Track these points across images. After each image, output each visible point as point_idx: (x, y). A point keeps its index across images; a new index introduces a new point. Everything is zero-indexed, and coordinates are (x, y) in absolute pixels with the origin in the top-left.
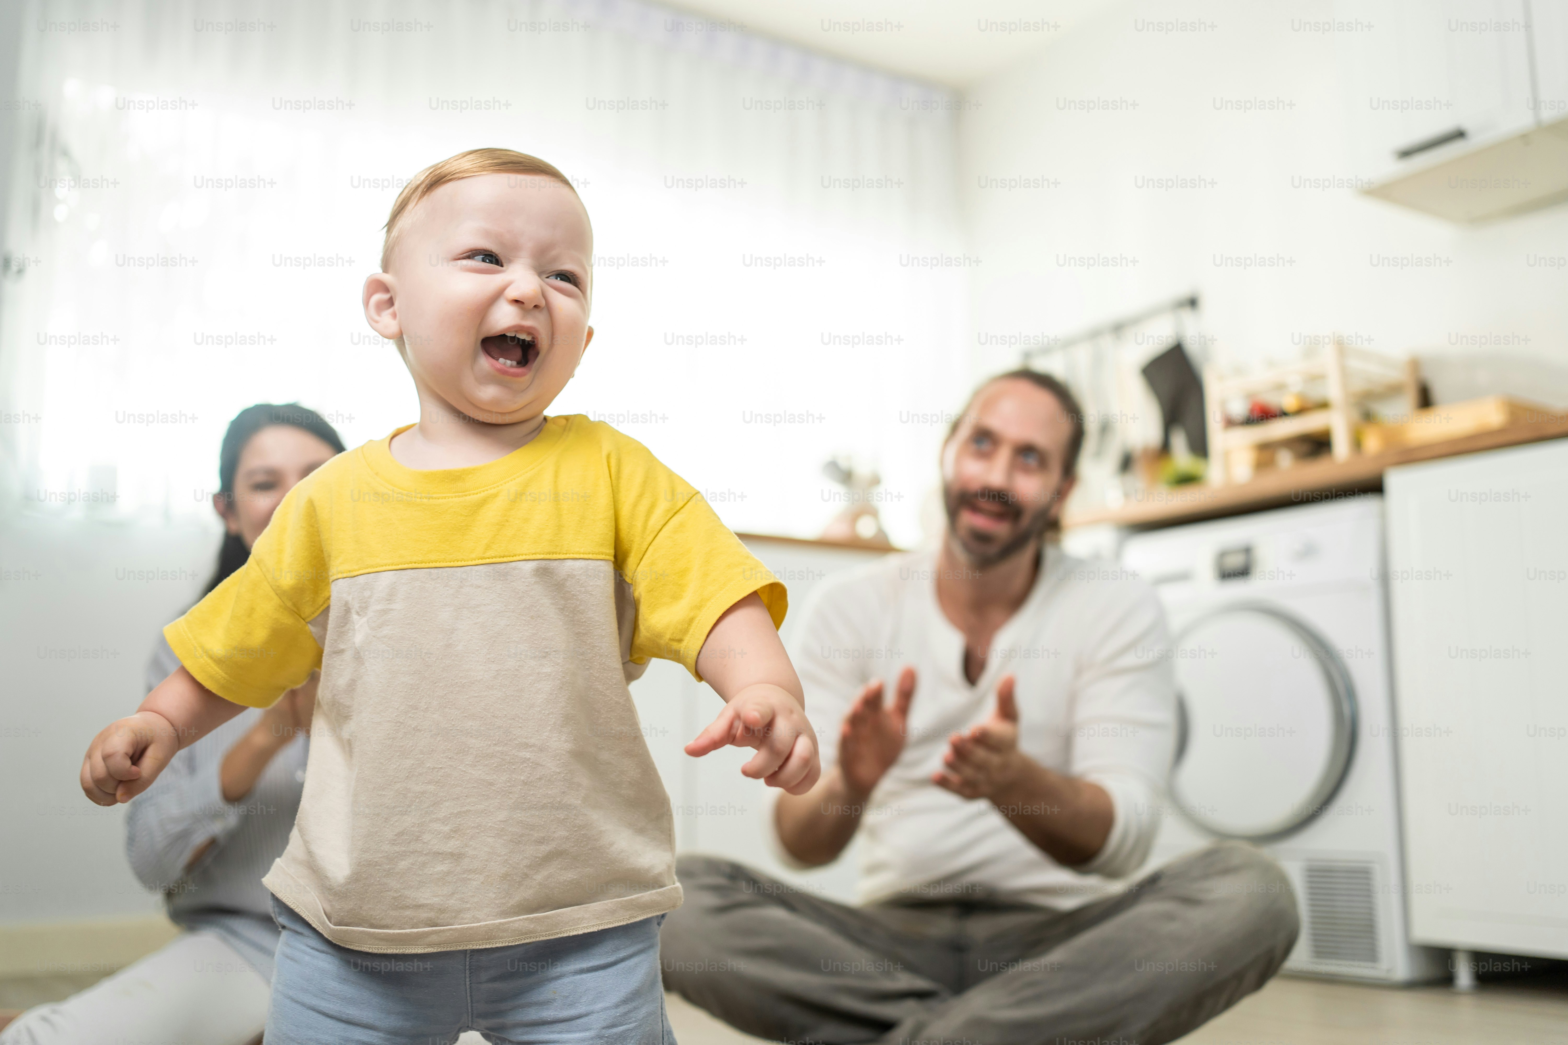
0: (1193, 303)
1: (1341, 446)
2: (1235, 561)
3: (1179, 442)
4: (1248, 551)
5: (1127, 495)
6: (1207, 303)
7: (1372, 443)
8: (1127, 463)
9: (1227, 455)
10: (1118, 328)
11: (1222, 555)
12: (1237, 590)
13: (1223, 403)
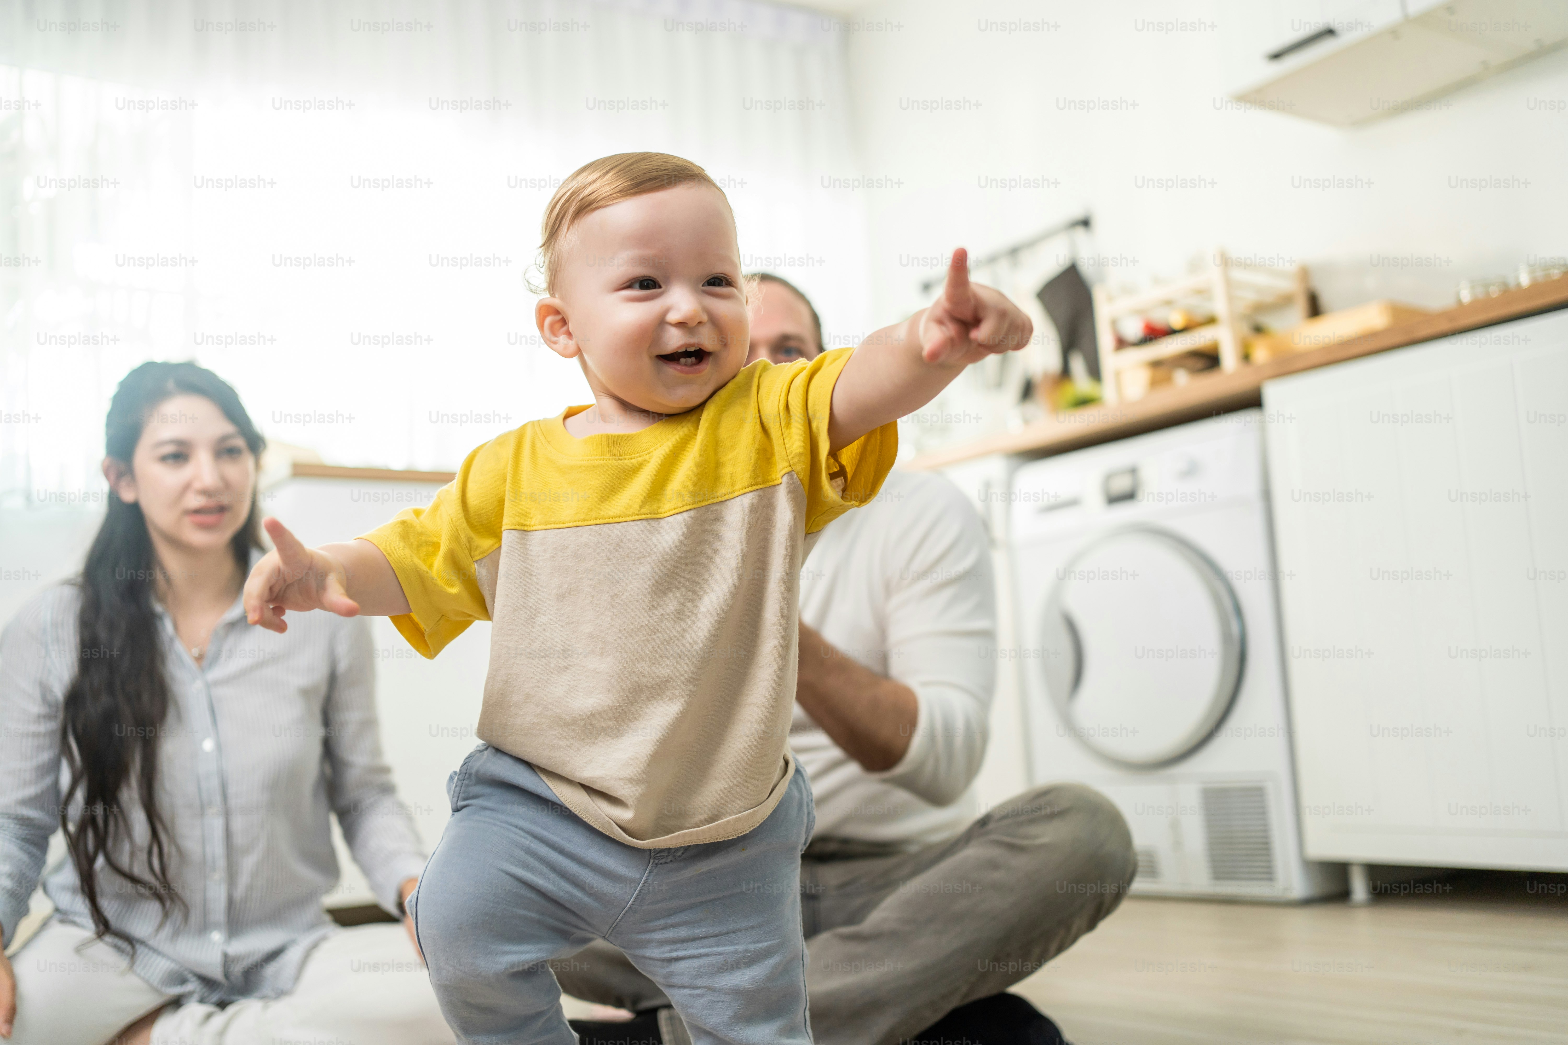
0: (1085, 223)
1: (1229, 359)
2: (1121, 484)
3: (1078, 365)
4: (1133, 471)
5: (1027, 421)
6: (1098, 223)
7: (1261, 354)
8: (1028, 391)
9: (1118, 375)
10: (1014, 252)
11: (1109, 477)
12: (1125, 512)
13: (1114, 323)
